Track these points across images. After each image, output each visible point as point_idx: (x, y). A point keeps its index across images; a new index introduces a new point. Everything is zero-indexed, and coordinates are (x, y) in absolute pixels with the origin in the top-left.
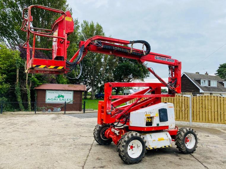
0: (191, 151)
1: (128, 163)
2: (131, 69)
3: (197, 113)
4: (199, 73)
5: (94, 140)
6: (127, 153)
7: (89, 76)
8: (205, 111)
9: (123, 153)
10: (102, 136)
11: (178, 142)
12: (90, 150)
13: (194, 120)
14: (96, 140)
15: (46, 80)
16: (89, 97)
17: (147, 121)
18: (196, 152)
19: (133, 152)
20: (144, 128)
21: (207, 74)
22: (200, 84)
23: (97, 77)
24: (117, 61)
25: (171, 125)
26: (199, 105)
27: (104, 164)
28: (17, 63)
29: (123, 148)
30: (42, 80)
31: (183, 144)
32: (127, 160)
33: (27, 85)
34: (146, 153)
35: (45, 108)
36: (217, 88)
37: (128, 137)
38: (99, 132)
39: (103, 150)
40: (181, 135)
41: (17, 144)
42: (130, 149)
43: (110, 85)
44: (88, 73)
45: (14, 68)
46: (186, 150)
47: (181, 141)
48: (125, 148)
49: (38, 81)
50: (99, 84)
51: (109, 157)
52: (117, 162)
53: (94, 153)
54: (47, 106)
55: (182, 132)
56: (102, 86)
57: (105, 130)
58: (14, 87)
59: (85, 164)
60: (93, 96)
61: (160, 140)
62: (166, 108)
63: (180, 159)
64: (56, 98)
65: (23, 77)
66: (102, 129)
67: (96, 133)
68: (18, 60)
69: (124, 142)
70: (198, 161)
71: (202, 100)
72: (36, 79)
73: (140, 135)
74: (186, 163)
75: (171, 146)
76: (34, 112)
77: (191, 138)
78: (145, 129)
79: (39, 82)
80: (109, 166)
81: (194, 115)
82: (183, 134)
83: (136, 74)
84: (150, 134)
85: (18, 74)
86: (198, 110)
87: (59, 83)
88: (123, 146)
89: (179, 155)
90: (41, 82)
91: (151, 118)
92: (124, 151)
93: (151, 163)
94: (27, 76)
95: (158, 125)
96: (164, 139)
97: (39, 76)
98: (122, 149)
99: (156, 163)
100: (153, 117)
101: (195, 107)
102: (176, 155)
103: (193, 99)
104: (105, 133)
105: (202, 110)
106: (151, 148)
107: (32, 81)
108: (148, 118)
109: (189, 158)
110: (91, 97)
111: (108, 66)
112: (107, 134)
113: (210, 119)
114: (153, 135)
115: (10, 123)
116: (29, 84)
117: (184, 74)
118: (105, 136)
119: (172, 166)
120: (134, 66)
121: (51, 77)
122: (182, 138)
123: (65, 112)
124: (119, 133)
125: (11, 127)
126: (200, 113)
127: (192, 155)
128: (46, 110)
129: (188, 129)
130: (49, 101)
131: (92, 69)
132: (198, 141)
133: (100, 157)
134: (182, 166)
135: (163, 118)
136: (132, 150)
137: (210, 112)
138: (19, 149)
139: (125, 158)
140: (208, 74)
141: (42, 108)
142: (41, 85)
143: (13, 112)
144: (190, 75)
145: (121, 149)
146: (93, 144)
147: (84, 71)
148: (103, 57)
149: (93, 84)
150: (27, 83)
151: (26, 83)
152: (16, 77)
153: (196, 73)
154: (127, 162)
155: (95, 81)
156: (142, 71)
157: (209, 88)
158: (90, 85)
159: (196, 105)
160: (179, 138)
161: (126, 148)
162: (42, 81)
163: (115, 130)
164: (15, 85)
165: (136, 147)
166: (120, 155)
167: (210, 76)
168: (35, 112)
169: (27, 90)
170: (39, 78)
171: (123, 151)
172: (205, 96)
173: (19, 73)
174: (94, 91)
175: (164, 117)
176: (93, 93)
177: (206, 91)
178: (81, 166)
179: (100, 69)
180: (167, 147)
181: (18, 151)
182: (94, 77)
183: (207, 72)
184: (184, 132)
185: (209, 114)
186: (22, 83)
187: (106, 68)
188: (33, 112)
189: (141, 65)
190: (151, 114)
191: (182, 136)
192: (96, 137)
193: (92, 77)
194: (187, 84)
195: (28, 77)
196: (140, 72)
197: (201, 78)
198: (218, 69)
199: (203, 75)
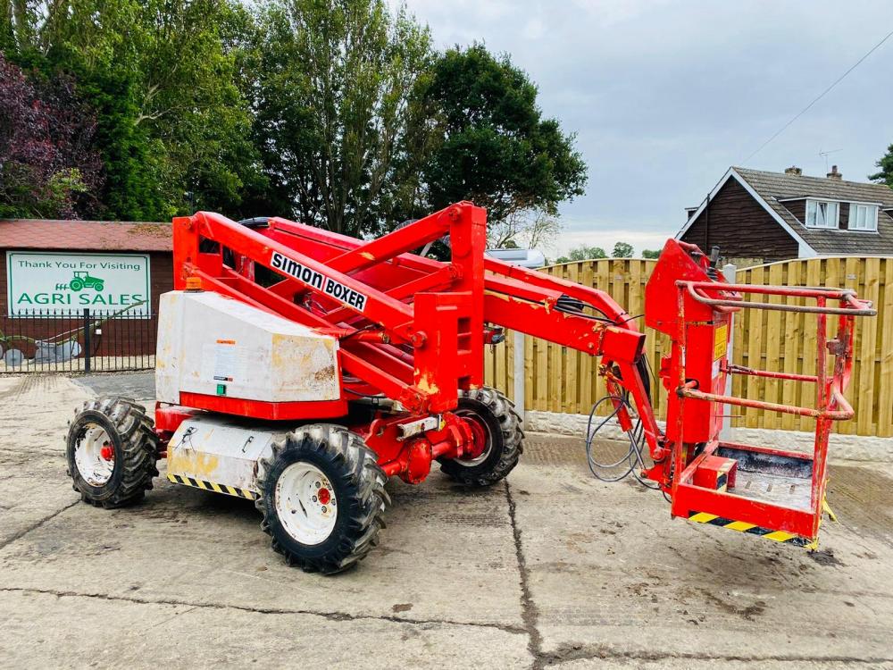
2: (500, 160)
4: (798, 171)
21: (834, 174)
22: (803, 220)
36: (878, 237)
64: (65, 293)
83: (523, 181)
86: (772, 354)
111: (400, 150)
117: (731, 178)
120: (514, 144)
123: (88, 364)
130: (25, 305)
140: (840, 176)
144: (760, 178)
153: (787, 171)
156: (549, 168)
157: (844, 235)
167: (848, 183)
183: (834, 167)
189: (544, 143)
193: (331, 198)
194: (741, 221)
196: (539, 172)
197: (806, 194)
198: (884, 157)
199: (817, 178)
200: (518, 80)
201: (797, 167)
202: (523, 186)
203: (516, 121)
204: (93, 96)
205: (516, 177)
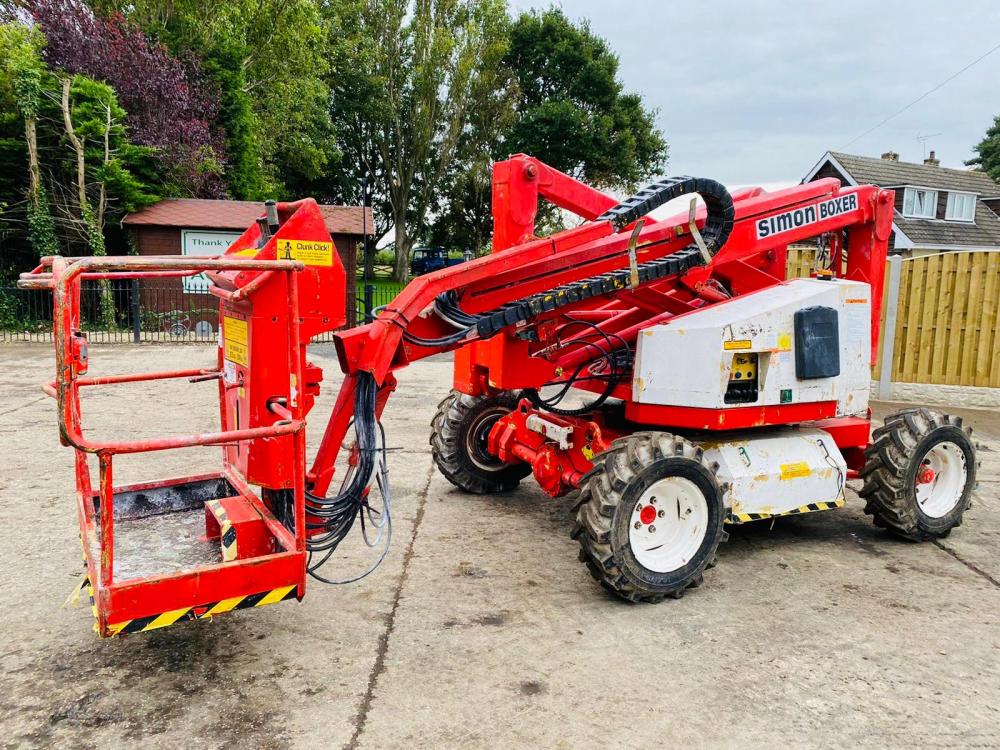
0: (939, 529)
1: (632, 599)
2: (580, 136)
3: (918, 340)
4: (895, 156)
5: (433, 470)
6: (629, 544)
7: (379, 172)
8: (963, 330)
9: (607, 548)
10: (473, 448)
11: (880, 482)
12: (417, 522)
13: (902, 369)
14: (443, 471)
15: (176, 183)
16: (382, 271)
17: (731, 375)
18: (960, 533)
19: (654, 539)
20: (716, 412)
21: (931, 160)
22: (900, 209)
23: (419, 176)
24: (510, 94)
25: (851, 397)
26: (937, 300)
27: (501, 602)
28: (25, 91)
29: (606, 522)
30: (155, 182)
31: (909, 493)
32: (626, 583)
33: (85, 206)
34: (722, 545)
35: (183, 317)
36: (975, 228)
37: (634, 464)
38: (460, 429)
39: (483, 520)
40: (901, 448)
41: (35, 493)
42: (637, 526)
43: (530, 173)
44: (375, 158)
45: (13, 115)
46: (918, 526)
47: (896, 481)
48: (618, 521)
49: (135, 184)
50: (428, 209)
51: (522, 560)
52: (567, 592)
53: (440, 539)
54: (190, 308)
55: (906, 435)
56: (442, 218)
57: (492, 422)
58: (23, 215)
59: (396, 605)
60: (403, 266)
61: (792, 473)
62: (835, 308)
63: (894, 570)
65: (59, 162)
66: (473, 418)
67: (445, 437)
68: (25, 74)
69: (613, 489)
70: (991, 579)
71: (955, 272)
72: (126, 174)
73: (699, 453)
74: (931, 593)
75: (840, 503)
76: (132, 335)
77: (945, 461)
78: (721, 420)
79: (146, 191)
80: (528, 615)
81: (904, 347)
82: (908, 441)
83: (605, 160)
84: (740, 444)
85: (33, 146)
86: (927, 325)
87: (239, 197)
88: (608, 512)
89: (879, 547)
90: (156, 192)
91: (754, 358)
92: (612, 538)
93: (750, 594)
94: (81, 160)
95: (786, 395)
96: (811, 467)
97: (141, 159)
98: (600, 526)
99: (778, 597)
100: (766, 354)
101: (914, 308)
102: (862, 546)
103: (911, 271)
104: (492, 435)
105: (949, 322)
106: (745, 518)
107: (109, 186)
108: (739, 359)
109: (938, 564)
110: (393, 274)
111: (468, 122)
112: (504, 441)
113: (981, 369)
114: (755, 447)
115: (11, 387)
116: (93, 198)
118: (491, 450)
119: (866, 613)
120: (595, 120)
121: (199, 167)
122: (902, 463)
124: (570, 438)
125: (15, 403)
126: (933, 338)
127: (943, 548)
128: (186, 324)
129: (936, 418)
131: (394, 136)
132: (978, 477)
133: (473, 559)
134: (918, 610)
135: (817, 361)
136: (651, 529)
137: (985, 334)
138: (45, 519)
139: (614, 571)
140: (937, 162)
141: (167, 317)
142: (154, 204)
143: (32, 332)
144: (858, 164)
145: (595, 528)
146: (429, 492)
147: (359, 148)
148: (448, 76)
149: (399, 212)
150: (82, 194)
151: (77, 194)
152: (27, 164)
153: (884, 156)
154: (626, 593)
155: (410, 197)
156: (631, 147)
157: (941, 225)
158: (387, 218)
159: (923, 301)
160: (885, 464)
161: (625, 522)
162: (161, 184)
163: (548, 424)
164: (25, 205)
165: (671, 511)
166: (586, 557)
167: (946, 171)
168: (137, 336)
169: (85, 226)
170: (143, 171)
171: (606, 537)
172: (971, 254)
173: (39, 142)
174: (409, 242)
175: (822, 356)
176: (400, 252)
177: (926, 241)
178: (380, 616)
179: (432, 136)
180: (823, 507)
181: (38, 530)
182: (405, 175)
183: (932, 153)
184: (913, 432)
185: (978, 341)
186: (58, 192)
187: (459, 134)
188: (125, 336)
189: (626, 119)
190: (755, 340)
191: (905, 456)
192: (446, 456)
193: (394, 174)
195: (87, 161)
196: (620, 150)
197: (903, 181)
198: (982, 141)
199: (914, 165)
200: (598, 50)
201: (894, 152)
202: (604, 165)
203: (596, 95)
204: (214, 71)
205: (597, 156)
